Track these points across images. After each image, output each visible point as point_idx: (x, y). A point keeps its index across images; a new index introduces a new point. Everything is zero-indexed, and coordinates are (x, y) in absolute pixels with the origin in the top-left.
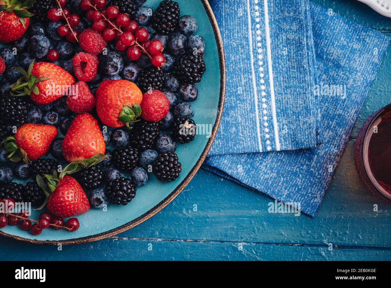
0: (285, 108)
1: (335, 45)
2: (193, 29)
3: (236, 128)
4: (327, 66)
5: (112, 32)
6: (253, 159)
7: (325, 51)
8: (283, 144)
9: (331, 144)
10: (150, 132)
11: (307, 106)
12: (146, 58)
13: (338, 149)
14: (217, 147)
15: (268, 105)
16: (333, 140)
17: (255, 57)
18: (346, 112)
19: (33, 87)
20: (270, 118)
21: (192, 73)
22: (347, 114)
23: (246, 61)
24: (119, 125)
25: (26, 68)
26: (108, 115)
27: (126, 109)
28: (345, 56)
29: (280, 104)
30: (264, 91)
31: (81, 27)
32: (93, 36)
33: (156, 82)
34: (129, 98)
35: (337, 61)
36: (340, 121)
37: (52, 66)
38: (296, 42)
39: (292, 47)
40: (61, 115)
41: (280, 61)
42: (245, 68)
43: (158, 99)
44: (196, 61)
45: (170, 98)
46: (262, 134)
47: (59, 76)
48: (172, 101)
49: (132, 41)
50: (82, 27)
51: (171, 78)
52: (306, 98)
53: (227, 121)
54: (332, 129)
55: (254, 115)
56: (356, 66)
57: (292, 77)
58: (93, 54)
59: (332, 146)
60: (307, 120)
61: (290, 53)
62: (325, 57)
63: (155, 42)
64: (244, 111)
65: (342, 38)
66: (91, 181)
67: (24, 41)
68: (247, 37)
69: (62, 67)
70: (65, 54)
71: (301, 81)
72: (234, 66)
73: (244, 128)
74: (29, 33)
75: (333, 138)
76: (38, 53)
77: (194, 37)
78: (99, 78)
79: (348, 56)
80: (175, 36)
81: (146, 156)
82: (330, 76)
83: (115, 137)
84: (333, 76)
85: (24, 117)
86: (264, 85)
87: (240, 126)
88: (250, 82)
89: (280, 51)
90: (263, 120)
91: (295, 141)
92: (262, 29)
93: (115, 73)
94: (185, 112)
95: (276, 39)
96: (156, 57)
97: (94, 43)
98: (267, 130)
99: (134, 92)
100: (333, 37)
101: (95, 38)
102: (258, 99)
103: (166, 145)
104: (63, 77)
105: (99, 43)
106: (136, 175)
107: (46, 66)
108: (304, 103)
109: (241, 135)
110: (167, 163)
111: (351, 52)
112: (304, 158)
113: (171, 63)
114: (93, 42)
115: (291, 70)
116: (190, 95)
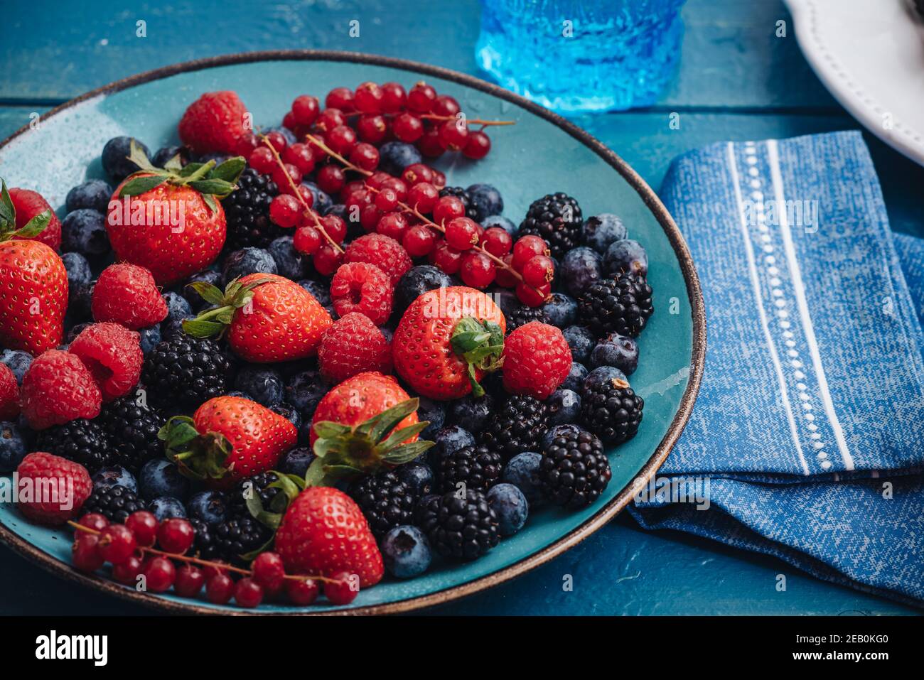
0: (856, 399)
2: (617, 230)
3: (740, 425)
6: (789, 500)
8: (861, 457)
11: (909, 383)
14: (696, 456)
15: (813, 396)
17: (771, 314)
20: (822, 417)
21: (622, 296)
23: (749, 321)
24: (452, 376)
26: (423, 338)
27: (469, 323)
29: (842, 395)
30: (801, 369)
38: (864, 280)
39: (857, 291)
41: (831, 320)
42: (749, 332)
46: (806, 443)
53: (715, 412)
55: (780, 409)
57: (865, 345)
60: (913, 404)
61: (855, 303)
64: (755, 399)
66: (385, 505)
68: (748, 279)
71: (888, 348)
72: (721, 329)
73: (759, 428)
83: (442, 434)
86: (798, 359)
87: (749, 424)
88: (764, 353)
89: (828, 303)
90: (805, 420)
91: (888, 450)
92: (782, 265)
95: (817, 283)
98: (816, 436)
102: (788, 382)
108: (902, 381)
109: (753, 438)
115: (861, 333)
116: (621, 349)
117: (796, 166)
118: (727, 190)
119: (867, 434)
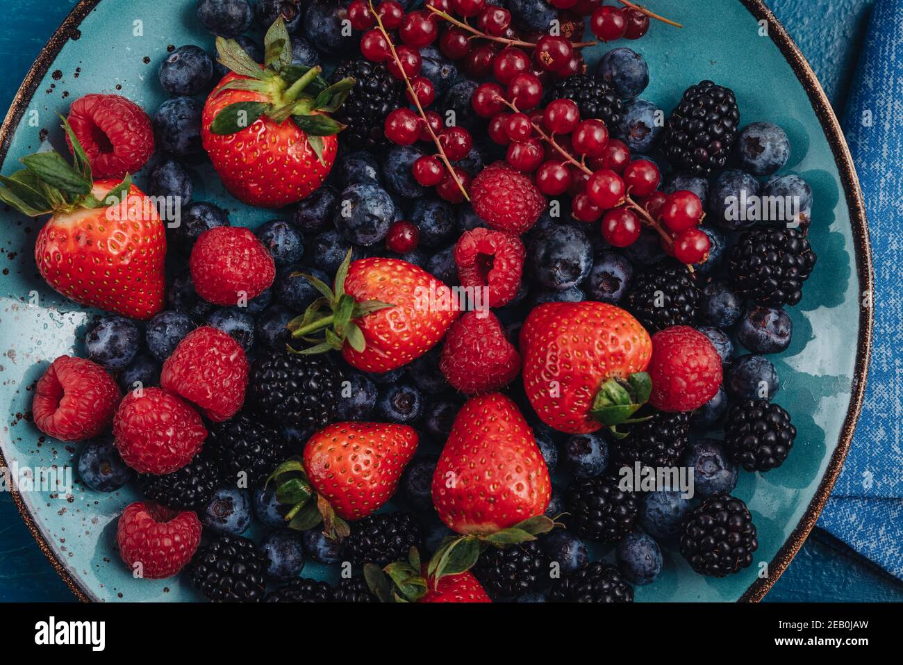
2: (781, 158)
5: (560, 172)
10: (669, 442)
12: (653, 239)
19: (349, 329)
21: (782, 280)
24: (590, 430)
25: (330, 274)
27: (613, 388)
31: (475, 161)
32: (511, 184)
33: (683, 304)
34: (619, 356)
37: (399, 268)
40: (425, 394)
43: (696, 354)
44: (794, 246)
45: (718, 346)
48: (725, 356)
49: (619, 195)
50: (479, 161)
51: (718, 293)
58: (511, 232)
63: (680, 197)
66: (512, 577)
67: (325, 202)
69: (428, 269)
70: (434, 235)
74: (337, 177)
76: (361, 233)
77: (785, 180)
78: (525, 294)
80: (730, 178)
81: (658, 506)
83: (574, 454)
85: (328, 408)
93: (571, 284)
96: (688, 238)
97: (516, 201)
99: (634, 339)
101: (516, 188)
103: (712, 474)
105: (529, 203)
106: (634, 559)
107: (385, 269)
110: (724, 533)
113: (717, 253)
114: (511, 200)
116: (774, 338)
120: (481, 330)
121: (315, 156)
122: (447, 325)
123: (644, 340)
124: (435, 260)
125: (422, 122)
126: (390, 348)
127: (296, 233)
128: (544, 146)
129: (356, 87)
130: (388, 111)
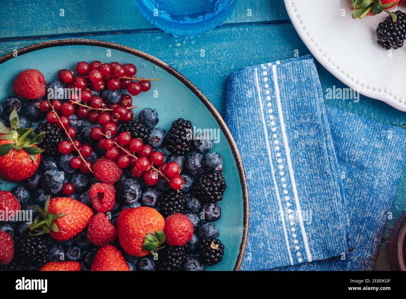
1: (356, 147)
2: (209, 146)
3: (265, 243)
4: (350, 169)
5: (126, 159)
7: (346, 153)
8: (315, 254)
9: (363, 249)
10: (177, 258)
11: (335, 213)
12: (164, 181)
13: (372, 253)
14: (247, 265)
16: (365, 244)
17: (276, 167)
18: (376, 214)
19: (52, 224)
20: (298, 228)
21: (213, 192)
22: (376, 216)
23: (267, 173)
24: (144, 254)
25: (42, 205)
26: (131, 244)
27: (150, 237)
28: (368, 156)
30: (289, 201)
31: (94, 157)
32: (107, 165)
33: (177, 205)
34: (151, 225)
35: (360, 163)
36: (371, 224)
37: (68, 200)
38: (315, 148)
39: (312, 153)
40: (82, 249)
41: (302, 169)
42: (267, 180)
43: (181, 223)
44: (216, 179)
45: (193, 220)
46: (292, 246)
47: (77, 211)
48: (195, 223)
49: (148, 166)
50: (95, 157)
51: (191, 200)
52: (333, 204)
53: (254, 237)
54: (362, 233)
55: (281, 228)
56: (380, 166)
57: (316, 185)
58: (109, 183)
59: (364, 250)
60: (336, 226)
61: (311, 160)
62: (347, 159)
63: (171, 165)
64: (270, 225)
65: (363, 138)
67: (37, 178)
68: (266, 149)
69: (79, 200)
70: (80, 187)
71: (326, 188)
72: (255, 180)
73: (272, 242)
74: (41, 168)
75: (365, 242)
76: (52, 188)
77: (211, 155)
78: (118, 207)
79: (371, 156)
80: (191, 156)
82: (355, 179)
83: (141, 266)
84: (358, 178)
85: (46, 256)
86: (288, 195)
87: (268, 241)
88: (273, 194)
89: (300, 159)
90: (291, 232)
91: (326, 250)
92: (280, 139)
93: (134, 201)
94: (210, 232)
95: (295, 147)
96: (174, 180)
97: (110, 172)
98: (296, 242)
99: (156, 219)
100: (353, 138)
101: (109, 167)
102: (284, 210)
103: (194, 269)
104: (81, 210)
105: (115, 172)
107: (63, 201)
108: (332, 210)
109: (270, 249)
111: (373, 152)
112: (337, 266)
113: (190, 184)
114: (108, 171)
115: (314, 177)
116: (214, 215)
117: (285, 81)
118: (255, 98)
119: (317, 240)
120: (101, 221)
121: (33, 162)
122: (89, 220)
123: (160, 219)
124: (82, 196)
125: (72, 145)
126: (67, 230)
127: (27, 191)
128: (119, 150)
129: (46, 135)
130: (60, 141)
